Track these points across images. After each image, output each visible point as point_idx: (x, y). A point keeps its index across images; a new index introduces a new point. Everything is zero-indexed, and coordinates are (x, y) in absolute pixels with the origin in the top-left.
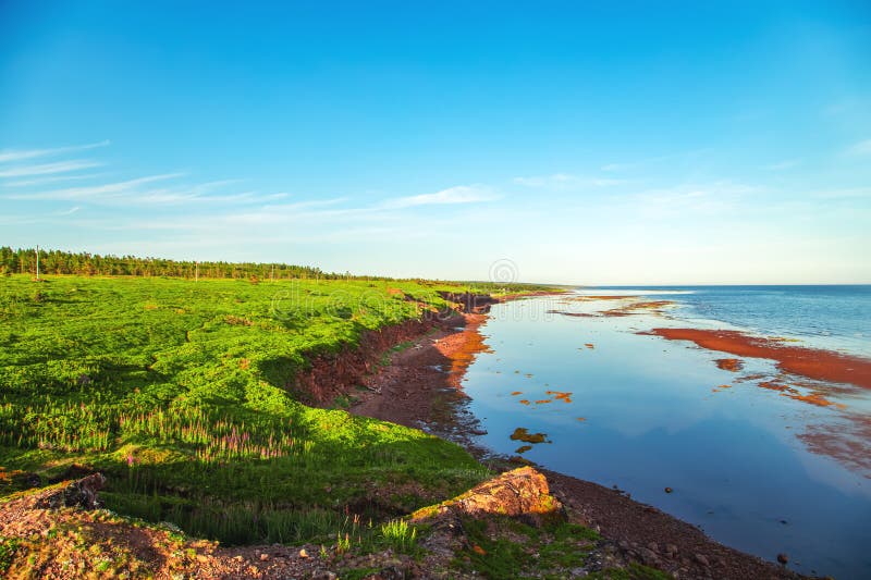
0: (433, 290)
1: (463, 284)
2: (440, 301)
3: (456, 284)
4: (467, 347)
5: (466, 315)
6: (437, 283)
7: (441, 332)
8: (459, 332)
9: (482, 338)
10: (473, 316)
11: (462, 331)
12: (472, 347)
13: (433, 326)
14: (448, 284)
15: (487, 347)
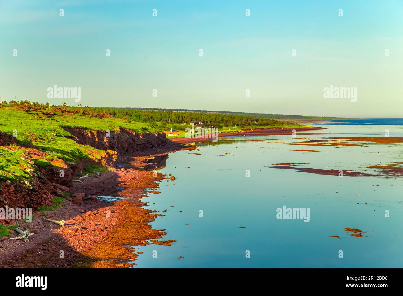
0: (55, 124)
1: (113, 113)
2: (70, 145)
3: (100, 114)
4: (122, 235)
5: (122, 172)
6: (64, 110)
7: (71, 206)
8: (105, 204)
9: (150, 216)
10: (134, 174)
11: (112, 204)
12: (131, 233)
13: (55, 193)
14: (86, 112)
15: (159, 234)
